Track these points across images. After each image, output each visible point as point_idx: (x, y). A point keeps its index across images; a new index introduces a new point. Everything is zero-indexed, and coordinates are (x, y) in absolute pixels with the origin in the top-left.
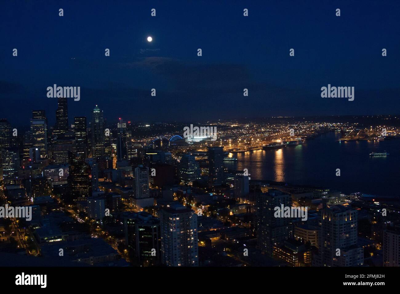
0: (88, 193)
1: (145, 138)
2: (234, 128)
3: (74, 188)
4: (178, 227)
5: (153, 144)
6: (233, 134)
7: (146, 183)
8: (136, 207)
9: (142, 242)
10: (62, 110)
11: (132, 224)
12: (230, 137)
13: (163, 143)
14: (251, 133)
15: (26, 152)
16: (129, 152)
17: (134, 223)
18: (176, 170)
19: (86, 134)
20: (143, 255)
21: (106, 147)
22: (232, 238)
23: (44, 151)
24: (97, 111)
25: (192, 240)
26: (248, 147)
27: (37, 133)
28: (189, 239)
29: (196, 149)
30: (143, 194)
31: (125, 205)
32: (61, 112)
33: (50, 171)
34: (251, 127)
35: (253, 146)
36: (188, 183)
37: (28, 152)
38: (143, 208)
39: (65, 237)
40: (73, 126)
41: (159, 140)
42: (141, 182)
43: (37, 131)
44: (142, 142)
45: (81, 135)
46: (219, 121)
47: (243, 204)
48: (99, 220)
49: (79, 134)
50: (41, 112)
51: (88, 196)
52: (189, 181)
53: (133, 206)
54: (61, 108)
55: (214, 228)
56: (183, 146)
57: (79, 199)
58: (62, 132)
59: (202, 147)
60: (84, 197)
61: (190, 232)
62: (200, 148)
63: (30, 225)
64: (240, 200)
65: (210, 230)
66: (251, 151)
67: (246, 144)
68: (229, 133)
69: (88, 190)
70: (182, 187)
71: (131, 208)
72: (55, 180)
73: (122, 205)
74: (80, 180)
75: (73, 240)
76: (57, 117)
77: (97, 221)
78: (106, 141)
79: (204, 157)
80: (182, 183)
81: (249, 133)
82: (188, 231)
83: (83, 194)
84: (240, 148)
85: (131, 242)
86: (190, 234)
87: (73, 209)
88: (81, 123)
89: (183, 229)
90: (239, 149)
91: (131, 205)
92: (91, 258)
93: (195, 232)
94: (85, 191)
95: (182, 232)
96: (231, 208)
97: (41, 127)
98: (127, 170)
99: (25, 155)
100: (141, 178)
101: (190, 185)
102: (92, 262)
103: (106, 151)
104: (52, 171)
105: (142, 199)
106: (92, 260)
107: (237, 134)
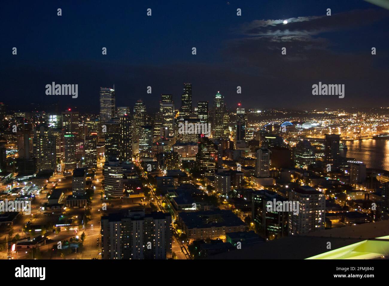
0: (214, 169)
1: (257, 123)
2: (342, 117)
3: (202, 164)
4: (307, 207)
5: (265, 128)
6: (341, 123)
7: (267, 164)
8: (256, 185)
9: (268, 217)
10: (187, 95)
11: (259, 200)
12: (339, 125)
13: (274, 128)
14: (359, 123)
15: (156, 130)
16: (247, 135)
17: (260, 199)
18: (292, 153)
19: (207, 117)
20: (268, 229)
21: (225, 129)
22: (352, 223)
23: (172, 130)
24: (218, 97)
25: (320, 220)
26: (357, 136)
27: (167, 114)
28: (316, 219)
29: (306, 136)
30: (264, 173)
31: (247, 183)
32: (186, 96)
33: (179, 147)
34: (359, 117)
35: (362, 135)
36: (303, 167)
37: (159, 130)
38: (264, 186)
39: (197, 207)
40: (196, 109)
41: (271, 126)
42: (262, 163)
43: (167, 112)
44: (255, 126)
45: (203, 117)
46: (326, 110)
47: (359, 191)
48: (225, 194)
49: (201, 117)
50: (169, 96)
51: (214, 172)
52: (304, 165)
53: (254, 184)
54: (186, 93)
55: (333, 210)
56: (293, 132)
57: (206, 174)
58: (186, 114)
59: (311, 134)
60: (210, 173)
61: (318, 213)
62: (309, 135)
63: (167, 194)
64: (355, 186)
65: (329, 212)
66: (360, 139)
67: (355, 133)
68: (337, 122)
69: (214, 167)
70: (297, 170)
71: (252, 186)
72: (183, 156)
73: (244, 182)
74: (208, 158)
75: (205, 210)
76: (183, 101)
77: (223, 194)
78: (225, 124)
79: (314, 143)
80: (298, 166)
81: (357, 123)
82: (317, 211)
83: (209, 170)
84: (349, 136)
85: (257, 216)
86: (318, 215)
87: (200, 182)
88: (203, 107)
89: (312, 209)
90: (349, 138)
91: (252, 183)
92: (224, 227)
93: (323, 213)
94: (212, 168)
95: (311, 212)
96: (348, 193)
97: (170, 109)
98: (246, 152)
99: (155, 133)
100: (262, 159)
101: (305, 169)
102: (224, 231)
103: (225, 133)
104: (180, 148)
105: (262, 178)
106: (224, 229)
107: (345, 123)
